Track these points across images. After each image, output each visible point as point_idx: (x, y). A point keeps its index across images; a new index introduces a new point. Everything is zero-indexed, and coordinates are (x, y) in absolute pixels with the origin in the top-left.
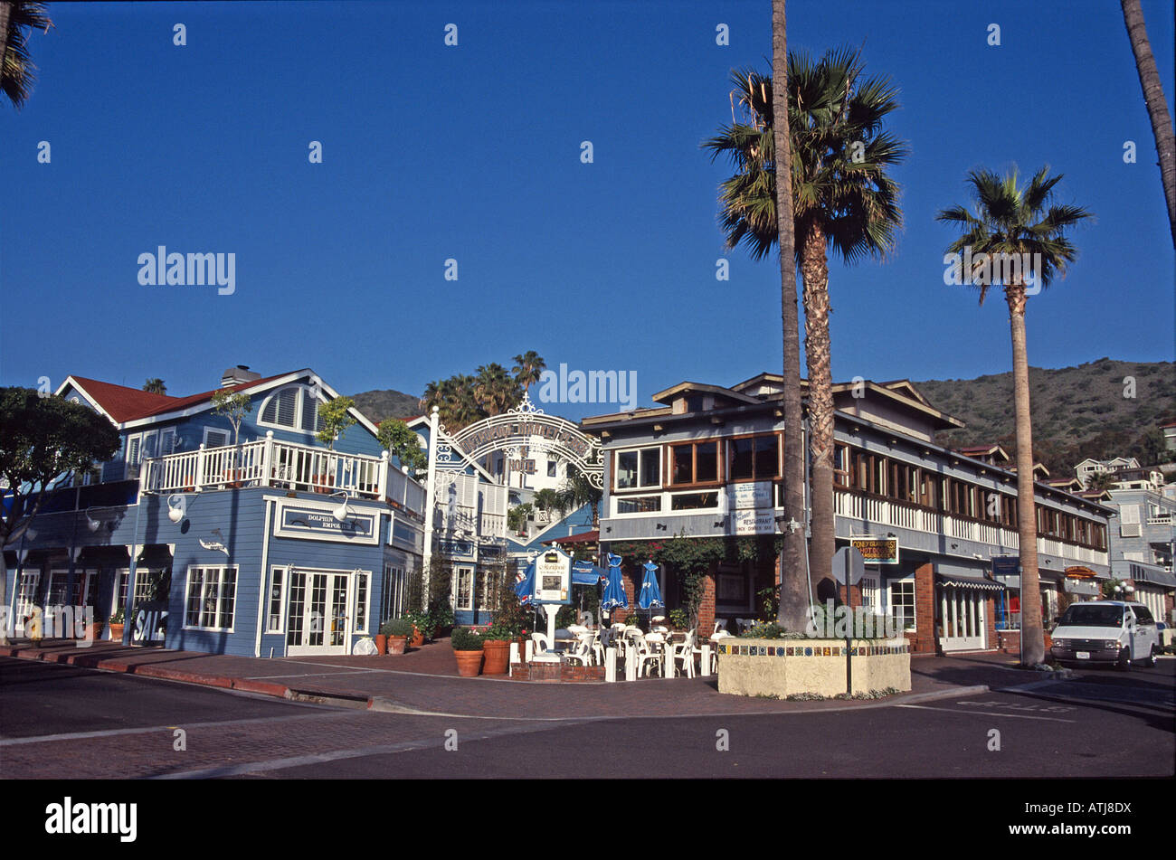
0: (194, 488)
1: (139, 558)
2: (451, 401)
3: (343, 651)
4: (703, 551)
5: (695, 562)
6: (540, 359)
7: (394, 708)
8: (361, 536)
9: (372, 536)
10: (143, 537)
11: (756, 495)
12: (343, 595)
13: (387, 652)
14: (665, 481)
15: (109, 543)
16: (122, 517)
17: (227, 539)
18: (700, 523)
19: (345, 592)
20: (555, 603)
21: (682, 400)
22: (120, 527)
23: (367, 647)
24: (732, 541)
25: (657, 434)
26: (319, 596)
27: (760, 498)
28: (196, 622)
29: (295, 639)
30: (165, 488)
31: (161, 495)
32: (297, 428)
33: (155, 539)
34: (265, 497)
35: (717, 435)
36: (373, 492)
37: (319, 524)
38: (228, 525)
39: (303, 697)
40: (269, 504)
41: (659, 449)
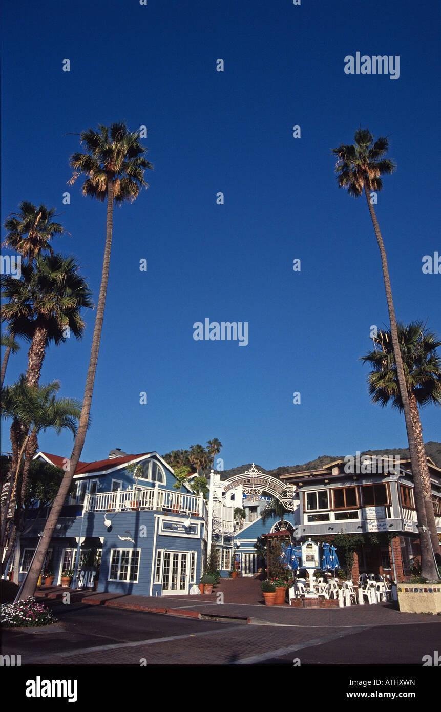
0: (115, 510)
1: (82, 544)
2: (178, 462)
3: (184, 592)
4: (354, 540)
5: (350, 545)
6: (220, 443)
7: (264, 623)
8: (193, 534)
9: (197, 534)
10: (85, 533)
11: (377, 513)
12: (185, 564)
13: (204, 593)
14: (331, 506)
15: (65, 535)
16: (73, 522)
17: (133, 536)
18: (350, 526)
19: (185, 562)
20: (312, 568)
21: (336, 468)
22: (72, 528)
23: (196, 591)
24: (367, 535)
25: (325, 484)
26: (175, 564)
27: (380, 514)
28: (116, 578)
29: (165, 586)
30: (98, 509)
31: (95, 513)
32: (149, 480)
33: (92, 534)
34: (155, 515)
35: (354, 484)
36: (197, 512)
37: (176, 528)
38: (134, 529)
39: (207, 618)
40: (157, 519)
41: (327, 491)
